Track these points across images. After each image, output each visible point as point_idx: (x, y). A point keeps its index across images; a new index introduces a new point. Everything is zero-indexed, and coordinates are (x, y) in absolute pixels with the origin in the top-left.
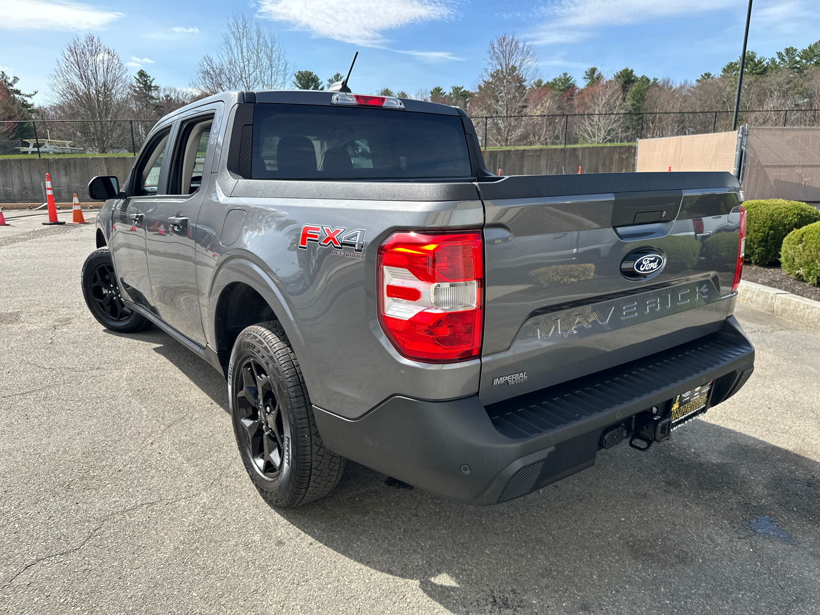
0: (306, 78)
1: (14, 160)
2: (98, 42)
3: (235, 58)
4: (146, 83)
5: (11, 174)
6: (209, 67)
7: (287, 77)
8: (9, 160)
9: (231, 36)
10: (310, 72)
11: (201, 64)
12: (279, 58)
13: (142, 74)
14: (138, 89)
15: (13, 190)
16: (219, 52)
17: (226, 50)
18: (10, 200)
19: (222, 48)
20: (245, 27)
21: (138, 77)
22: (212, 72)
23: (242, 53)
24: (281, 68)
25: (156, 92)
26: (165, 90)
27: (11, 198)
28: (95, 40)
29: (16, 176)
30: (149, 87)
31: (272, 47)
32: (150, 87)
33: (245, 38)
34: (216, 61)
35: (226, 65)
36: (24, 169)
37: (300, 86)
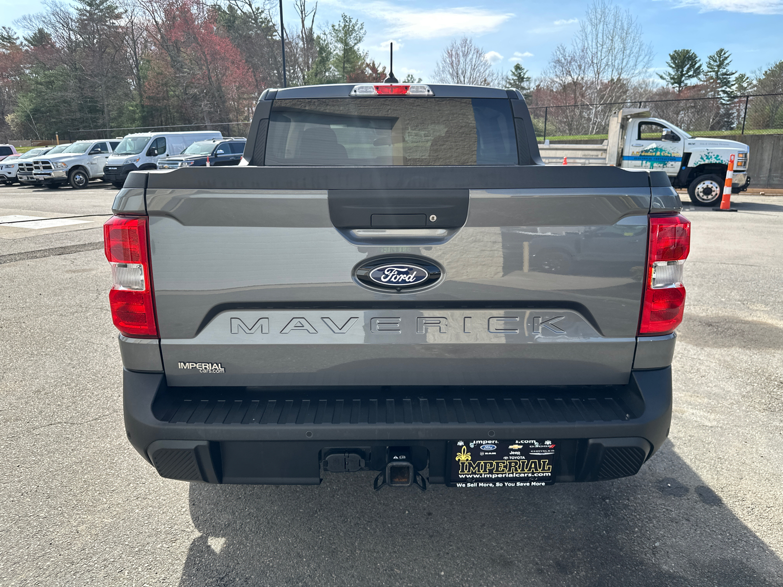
0: (682, 57)
2: (470, 43)
3: (588, 44)
4: (520, 75)
6: (561, 56)
7: (641, 58)
9: (587, 23)
10: (687, 51)
11: (555, 54)
12: (634, 39)
13: (518, 67)
14: (512, 82)
16: (574, 40)
17: (581, 38)
19: (577, 37)
20: (604, 13)
21: (514, 71)
22: (563, 61)
23: (597, 38)
24: (635, 50)
25: (528, 82)
26: (535, 80)
28: (468, 42)
30: (521, 79)
31: (628, 29)
32: (523, 78)
33: (602, 23)
34: (569, 50)
35: (579, 53)
37: (674, 66)
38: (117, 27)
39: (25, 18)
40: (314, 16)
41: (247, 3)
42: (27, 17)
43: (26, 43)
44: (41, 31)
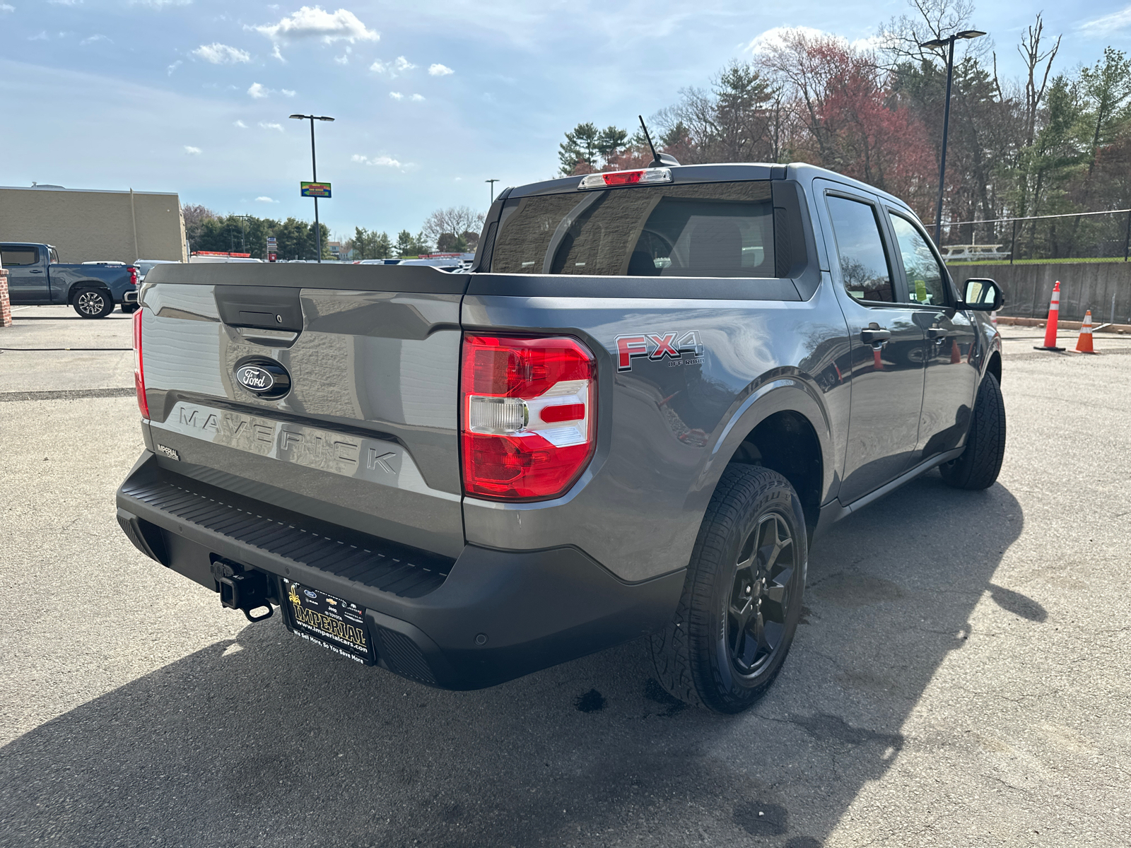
1: (1090, 264)
5: (1082, 283)
8: (1085, 264)
15: (1079, 304)
18: (1072, 316)
27: (1074, 314)
29: (1088, 285)
36: (1099, 277)
38: (764, 112)
39: (660, 114)
40: (1052, 59)
41: (939, 55)
42: (663, 111)
43: (662, 142)
44: (679, 126)
